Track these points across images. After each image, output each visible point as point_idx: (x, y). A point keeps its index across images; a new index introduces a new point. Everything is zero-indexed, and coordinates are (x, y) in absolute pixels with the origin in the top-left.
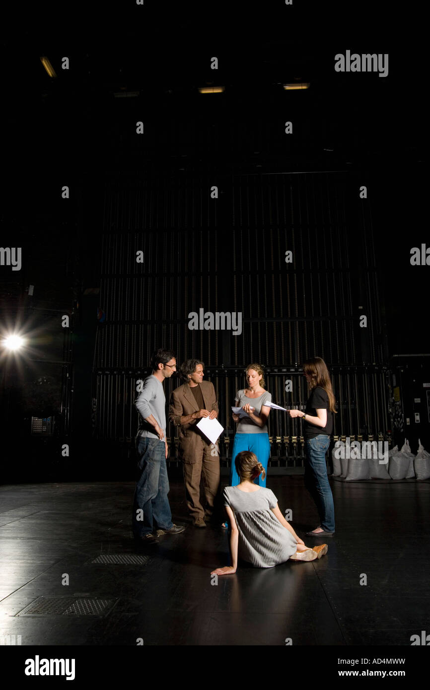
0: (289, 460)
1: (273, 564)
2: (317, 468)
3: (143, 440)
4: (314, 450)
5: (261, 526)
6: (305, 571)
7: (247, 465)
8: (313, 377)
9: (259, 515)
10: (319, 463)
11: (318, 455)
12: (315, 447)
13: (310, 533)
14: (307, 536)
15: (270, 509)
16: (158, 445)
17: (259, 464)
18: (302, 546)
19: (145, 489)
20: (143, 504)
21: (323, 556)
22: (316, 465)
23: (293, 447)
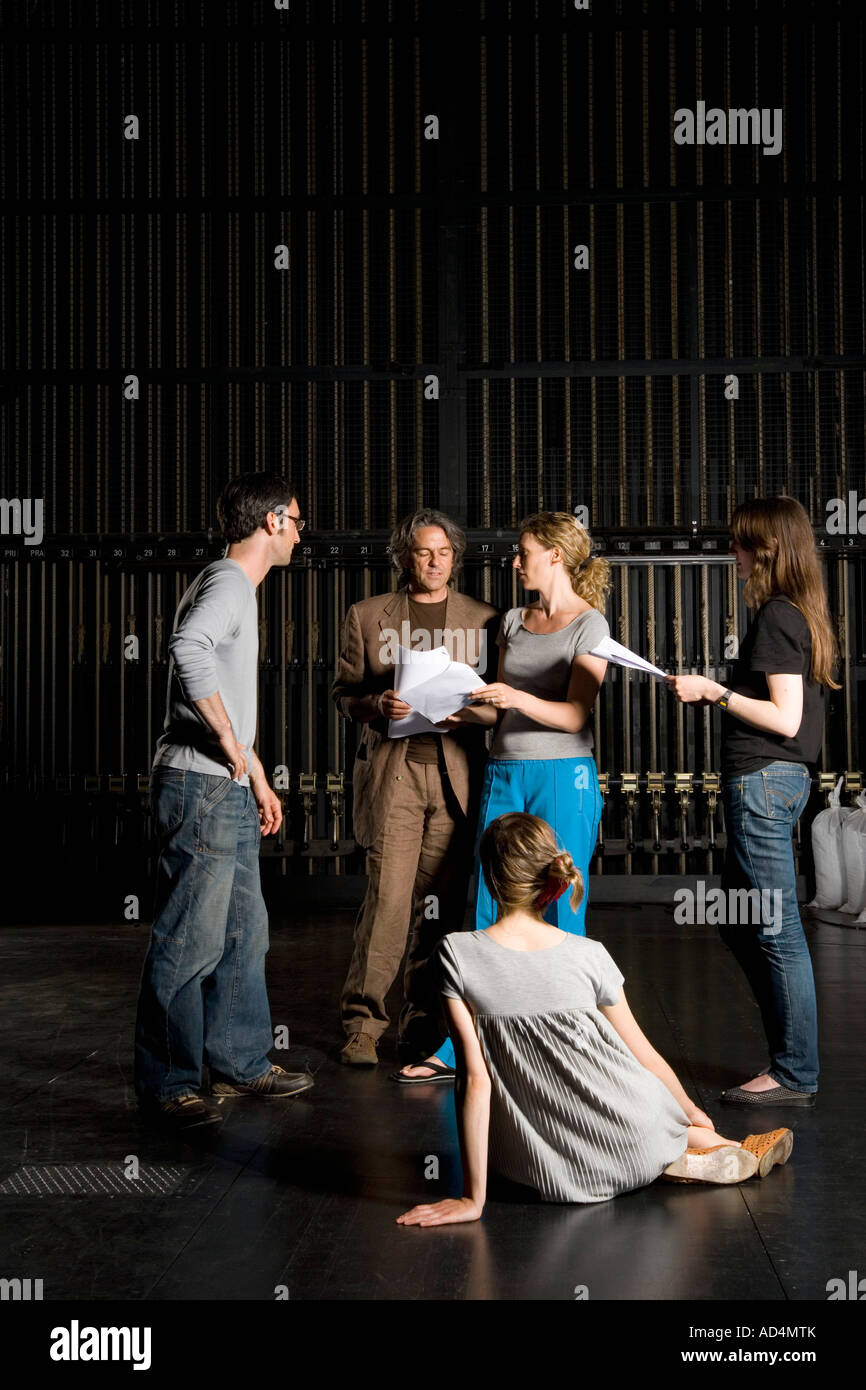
0: (664, 851)
1: (606, 1193)
2: (762, 874)
3: (175, 779)
4: (753, 814)
5: (566, 1064)
6: (716, 1217)
7: (522, 862)
8: (758, 560)
9: (560, 1027)
10: (770, 858)
11: (766, 828)
12: (756, 801)
13: (734, 1093)
14: (725, 1103)
15: (600, 1007)
16: (227, 799)
17: (562, 858)
18: (706, 1132)
19: (181, 941)
20: (172, 991)
21: (776, 1167)
22: (758, 863)
23: (679, 809)
